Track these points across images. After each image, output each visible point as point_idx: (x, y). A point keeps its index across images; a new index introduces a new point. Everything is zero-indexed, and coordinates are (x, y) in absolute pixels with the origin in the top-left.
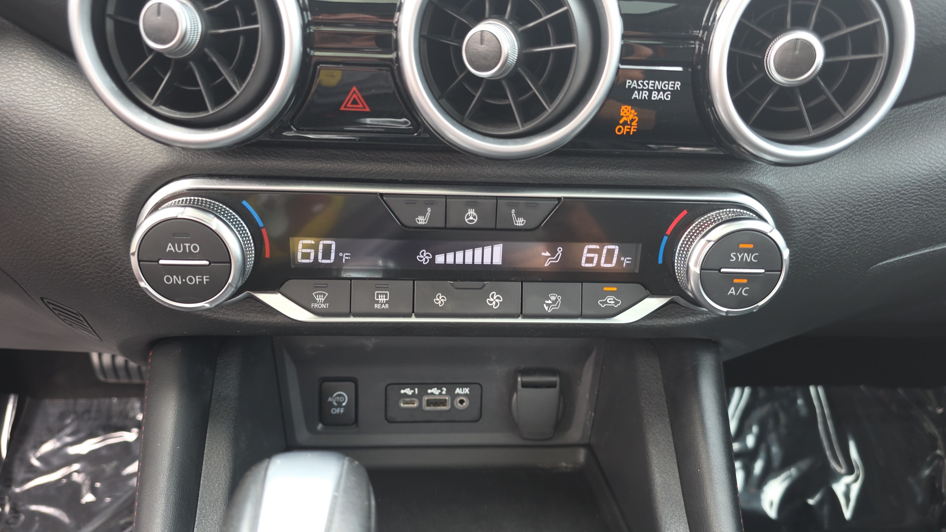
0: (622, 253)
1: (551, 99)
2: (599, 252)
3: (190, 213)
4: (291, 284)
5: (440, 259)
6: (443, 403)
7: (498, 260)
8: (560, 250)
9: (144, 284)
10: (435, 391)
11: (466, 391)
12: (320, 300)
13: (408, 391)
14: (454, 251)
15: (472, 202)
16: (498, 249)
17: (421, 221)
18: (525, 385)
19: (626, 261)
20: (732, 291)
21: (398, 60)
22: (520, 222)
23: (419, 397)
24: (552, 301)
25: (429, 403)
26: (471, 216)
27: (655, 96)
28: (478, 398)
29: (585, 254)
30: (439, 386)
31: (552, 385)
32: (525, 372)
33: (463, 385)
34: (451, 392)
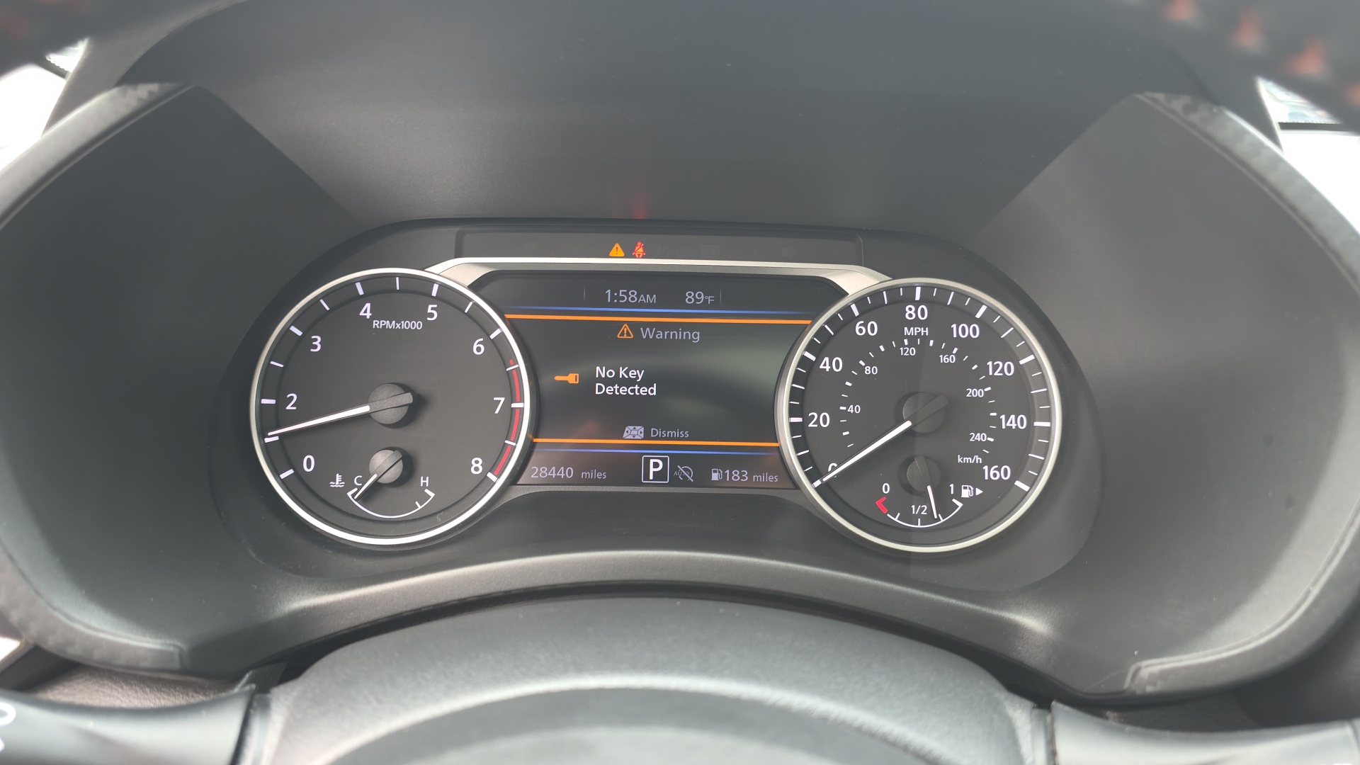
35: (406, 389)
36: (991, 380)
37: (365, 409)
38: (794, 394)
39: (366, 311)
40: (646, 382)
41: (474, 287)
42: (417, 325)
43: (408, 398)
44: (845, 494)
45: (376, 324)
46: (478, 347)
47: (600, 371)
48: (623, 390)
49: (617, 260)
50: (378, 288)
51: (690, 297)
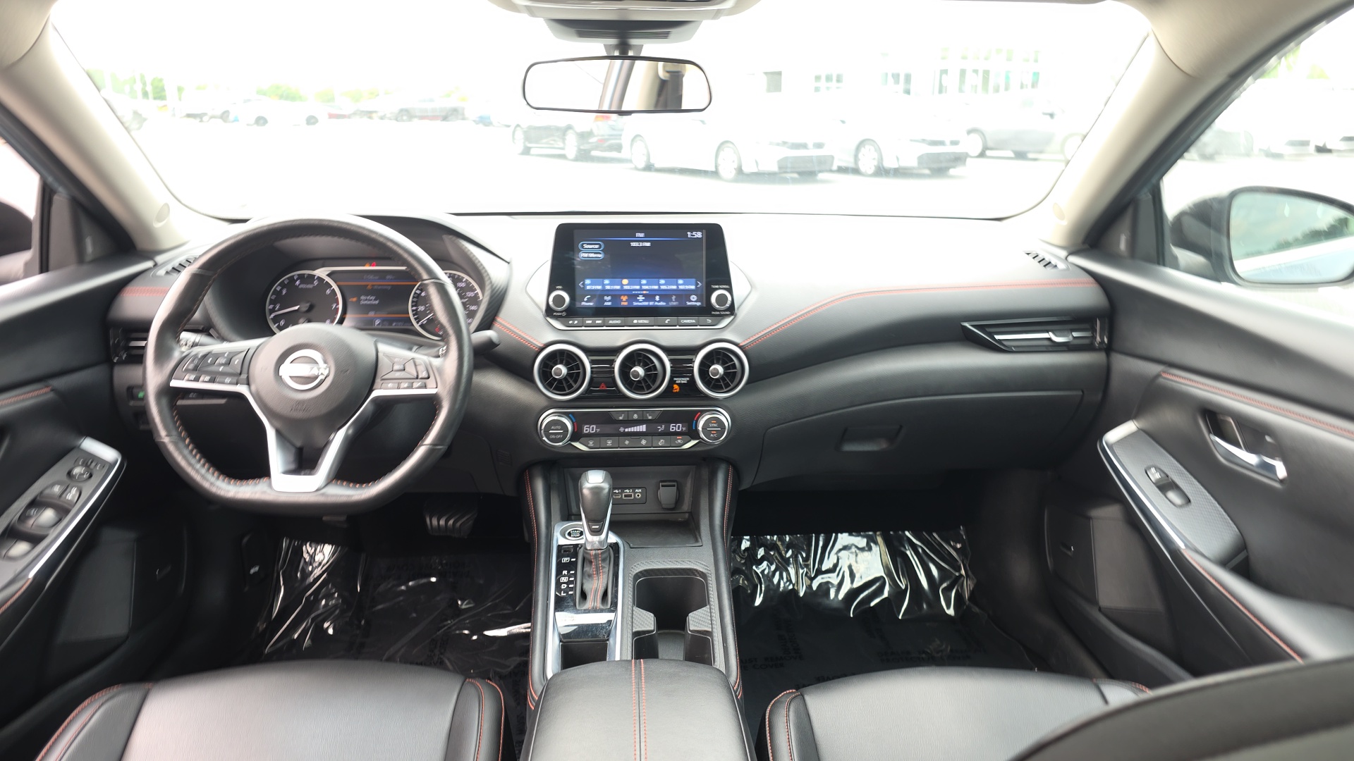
0: (682, 427)
1: (653, 384)
2: (675, 426)
3: (556, 418)
4: (582, 439)
5: (626, 430)
6: (631, 496)
7: (644, 430)
8: (663, 426)
9: (545, 438)
10: (627, 491)
11: (640, 490)
12: (591, 443)
13: (617, 491)
14: (631, 427)
15: (635, 412)
16: (644, 426)
17: (621, 418)
18: (662, 486)
19: (684, 429)
20: (712, 435)
21: (614, 376)
22: (650, 418)
23: (621, 493)
24: (661, 442)
25: (625, 496)
26: (635, 416)
27: (682, 382)
28: (645, 494)
29: (671, 427)
30: (629, 488)
31: (674, 486)
32: (662, 481)
33: (639, 488)
34: (634, 492)
35: (308, 302)
36: (468, 297)
37: (296, 308)
38: (413, 302)
39: (298, 283)
40: (375, 300)
41: (329, 275)
42: (310, 286)
43: (308, 305)
44: (428, 327)
45: (301, 286)
46: (328, 292)
47: (363, 297)
48: (369, 302)
49: (367, 268)
50: (301, 277)
51: (388, 277)
